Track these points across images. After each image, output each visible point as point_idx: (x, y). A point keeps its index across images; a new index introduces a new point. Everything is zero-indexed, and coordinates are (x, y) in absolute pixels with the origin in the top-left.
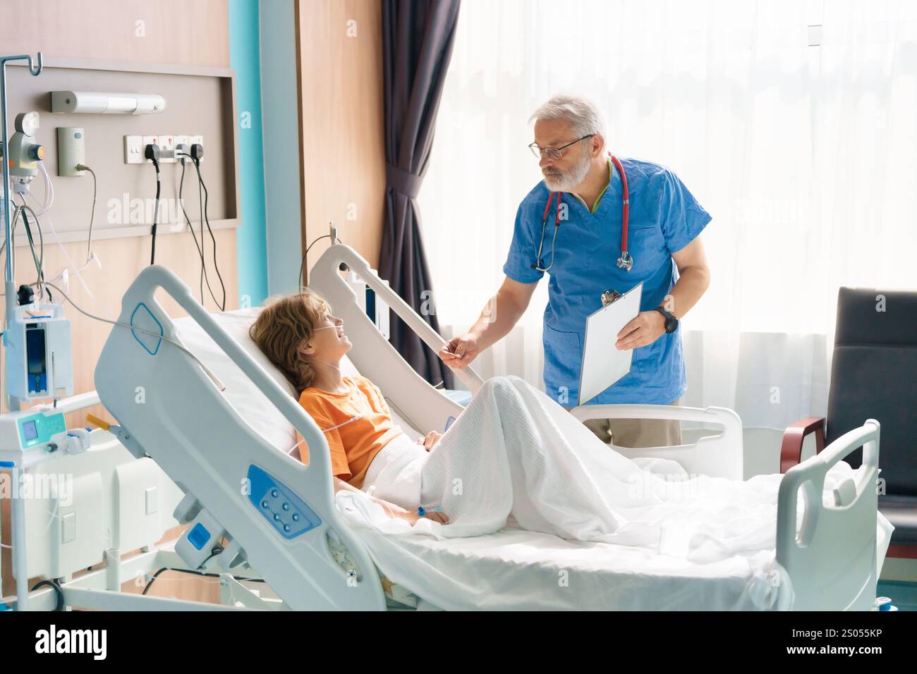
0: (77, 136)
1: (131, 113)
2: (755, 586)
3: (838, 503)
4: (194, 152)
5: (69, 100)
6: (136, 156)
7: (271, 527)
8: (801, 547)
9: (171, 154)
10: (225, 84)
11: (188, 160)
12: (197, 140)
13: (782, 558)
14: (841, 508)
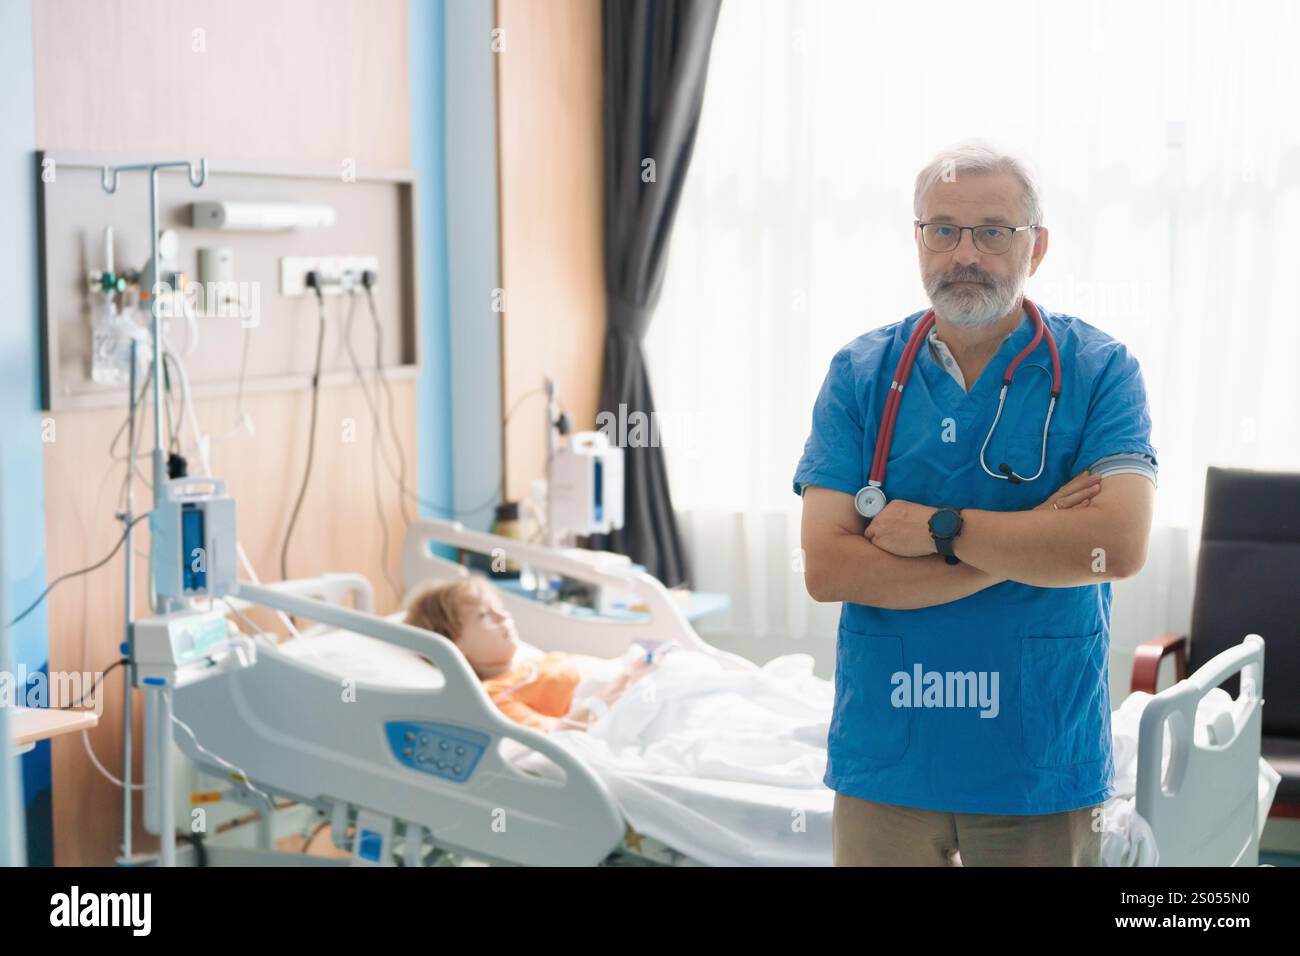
0: (224, 259)
1: (288, 231)
2: (1109, 843)
3: (1213, 742)
4: (366, 279)
5: (216, 214)
6: (294, 284)
7: (438, 780)
8: (1168, 795)
9: (337, 282)
10: (404, 191)
11: (359, 289)
12: (370, 263)
13: (1143, 808)
14: (1216, 748)
